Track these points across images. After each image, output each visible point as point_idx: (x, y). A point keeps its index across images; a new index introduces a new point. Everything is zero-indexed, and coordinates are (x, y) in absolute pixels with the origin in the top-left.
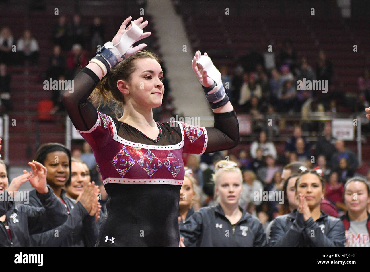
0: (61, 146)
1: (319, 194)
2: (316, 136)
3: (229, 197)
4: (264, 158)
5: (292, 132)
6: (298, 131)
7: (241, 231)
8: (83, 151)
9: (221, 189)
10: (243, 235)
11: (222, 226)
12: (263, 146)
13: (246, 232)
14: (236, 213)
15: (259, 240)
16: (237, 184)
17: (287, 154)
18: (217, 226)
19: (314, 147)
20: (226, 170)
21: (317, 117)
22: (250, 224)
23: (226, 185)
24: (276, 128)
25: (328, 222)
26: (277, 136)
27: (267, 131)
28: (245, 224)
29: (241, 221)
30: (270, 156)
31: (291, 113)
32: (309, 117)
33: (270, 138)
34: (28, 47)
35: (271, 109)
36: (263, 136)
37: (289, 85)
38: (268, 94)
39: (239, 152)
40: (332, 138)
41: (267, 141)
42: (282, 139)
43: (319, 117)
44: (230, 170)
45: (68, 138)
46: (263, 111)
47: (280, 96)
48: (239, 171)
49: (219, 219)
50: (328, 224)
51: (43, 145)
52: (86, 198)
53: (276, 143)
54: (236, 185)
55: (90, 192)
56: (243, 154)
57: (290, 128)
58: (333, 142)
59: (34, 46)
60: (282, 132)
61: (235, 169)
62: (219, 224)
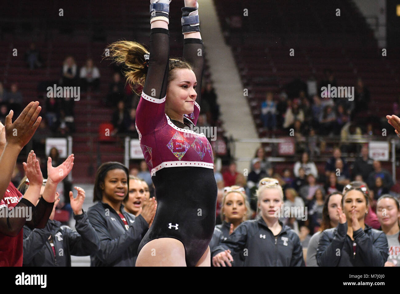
0: (119, 165)
1: (363, 209)
2: (354, 157)
3: (270, 211)
4: (306, 177)
5: (332, 153)
6: (337, 152)
7: (283, 241)
8: (140, 170)
9: (263, 204)
10: (284, 245)
11: (266, 237)
12: (305, 166)
13: (287, 242)
14: (276, 226)
15: (297, 251)
16: (277, 199)
17: (327, 173)
18: (261, 236)
19: (352, 167)
20: (268, 186)
21: (355, 139)
22: (290, 236)
23: (267, 201)
24: (317, 150)
25: (372, 234)
26: (318, 157)
27: (309, 153)
28: (285, 235)
29: (282, 232)
30: (311, 175)
31: (331, 135)
32: (348, 139)
33: (312, 158)
34: (90, 74)
35: (312, 132)
36: (305, 156)
37: (329, 110)
38: (310, 118)
39: (283, 171)
40: (369, 159)
41: (308, 161)
42: (322, 160)
43: (357, 139)
44: (272, 187)
45: (127, 158)
46: (306, 133)
47: (321, 120)
48: (280, 188)
49: (262, 230)
50: (372, 236)
51: (103, 164)
52: (147, 212)
53: (317, 164)
54: (276, 201)
55: (151, 207)
56: (287, 173)
57: (331, 150)
58: (370, 162)
59: (96, 73)
60: (323, 153)
61: (276, 186)
62: (263, 235)
